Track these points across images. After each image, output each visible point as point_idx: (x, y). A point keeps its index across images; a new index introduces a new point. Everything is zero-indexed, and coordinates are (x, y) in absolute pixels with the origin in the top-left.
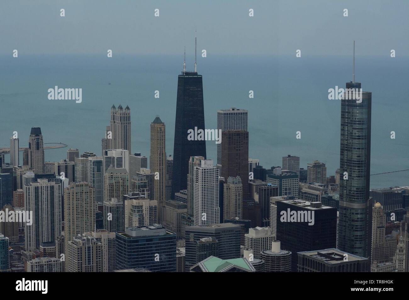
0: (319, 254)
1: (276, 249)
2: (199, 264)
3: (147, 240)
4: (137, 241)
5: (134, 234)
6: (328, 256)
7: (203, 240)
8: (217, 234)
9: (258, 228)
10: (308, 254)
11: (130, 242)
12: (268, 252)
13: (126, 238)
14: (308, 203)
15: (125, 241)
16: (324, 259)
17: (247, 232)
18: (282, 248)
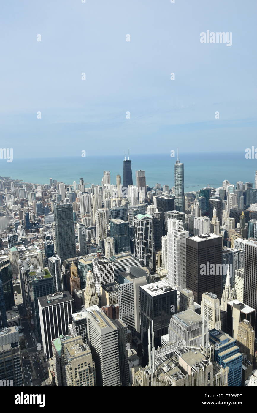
0: (171, 212)
1: (157, 211)
2: (136, 216)
3: (119, 210)
4: (116, 211)
5: (115, 209)
6: (174, 213)
7: (134, 210)
8: (139, 207)
9: (150, 205)
10: (168, 212)
11: (114, 211)
12: (155, 212)
13: (113, 210)
14: (166, 197)
15: (112, 211)
16: (172, 214)
17: (148, 207)
18: (159, 211)
